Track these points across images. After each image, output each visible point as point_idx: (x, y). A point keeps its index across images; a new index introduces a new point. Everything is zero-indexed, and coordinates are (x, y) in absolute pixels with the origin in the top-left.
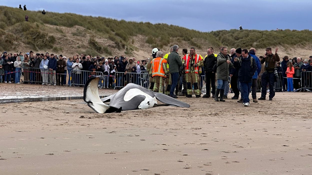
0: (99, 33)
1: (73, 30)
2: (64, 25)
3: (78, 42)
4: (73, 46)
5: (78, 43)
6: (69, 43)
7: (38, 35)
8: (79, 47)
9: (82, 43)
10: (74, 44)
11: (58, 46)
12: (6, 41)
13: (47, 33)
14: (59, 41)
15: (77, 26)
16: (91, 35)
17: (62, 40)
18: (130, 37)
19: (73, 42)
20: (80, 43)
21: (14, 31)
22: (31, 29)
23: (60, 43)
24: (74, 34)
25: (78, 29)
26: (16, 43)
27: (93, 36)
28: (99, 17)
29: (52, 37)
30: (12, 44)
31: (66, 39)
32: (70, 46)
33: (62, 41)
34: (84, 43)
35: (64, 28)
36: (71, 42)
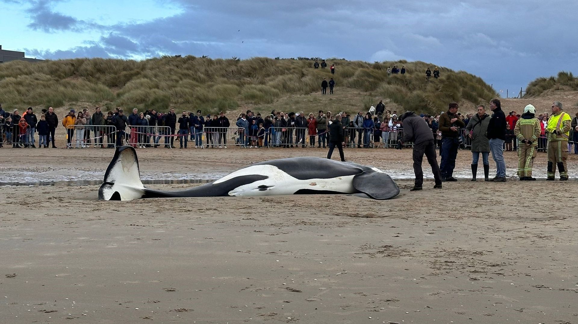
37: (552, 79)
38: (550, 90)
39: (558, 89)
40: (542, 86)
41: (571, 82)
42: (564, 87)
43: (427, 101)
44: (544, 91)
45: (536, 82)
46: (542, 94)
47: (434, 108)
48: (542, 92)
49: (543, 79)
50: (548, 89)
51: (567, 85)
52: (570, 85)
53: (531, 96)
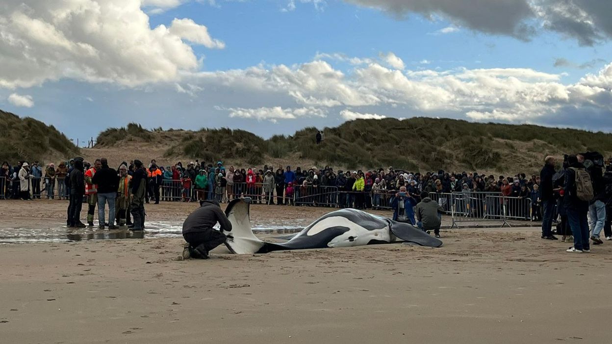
0: (562, 148)
1: (530, 144)
2: (520, 139)
3: (530, 159)
4: (523, 164)
5: (530, 161)
6: (518, 161)
7: (479, 152)
8: (530, 166)
9: (535, 160)
10: (525, 162)
11: (503, 164)
12: (436, 159)
13: (491, 148)
14: (506, 158)
15: (536, 140)
16: (551, 151)
17: (510, 156)
18: (606, 153)
19: (524, 159)
20: (533, 160)
21: (452, 147)
22: (472, 145)
23: (506, 160)
24: (529, 150)
25: (535, 144)
26: (449, 161)
27: (554, 151)
28: (568, 129)
29: (497, 153)
30: (444, 163)
31: (515, 156)
32: (519, 164)
33: (509, 158)
34: (538, 160)
35: (518, 142)
36: (521, 160)
37: (123, 129)
38: (123, 140)
39: (131, 140)
40: (114, 137)
41: (142, 134)
42: (136, 138)
43: (17, 149)
44: (117, 141)
45: (107, 132)
46: (115, 144)
47: (25, 157)
48: (115, 143)
49: (113, 129)
50: (120, 139)
51: (138, 136)
52: (142, 137)
53: (104, 146)
